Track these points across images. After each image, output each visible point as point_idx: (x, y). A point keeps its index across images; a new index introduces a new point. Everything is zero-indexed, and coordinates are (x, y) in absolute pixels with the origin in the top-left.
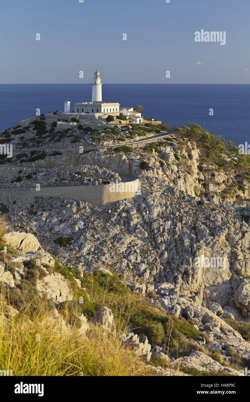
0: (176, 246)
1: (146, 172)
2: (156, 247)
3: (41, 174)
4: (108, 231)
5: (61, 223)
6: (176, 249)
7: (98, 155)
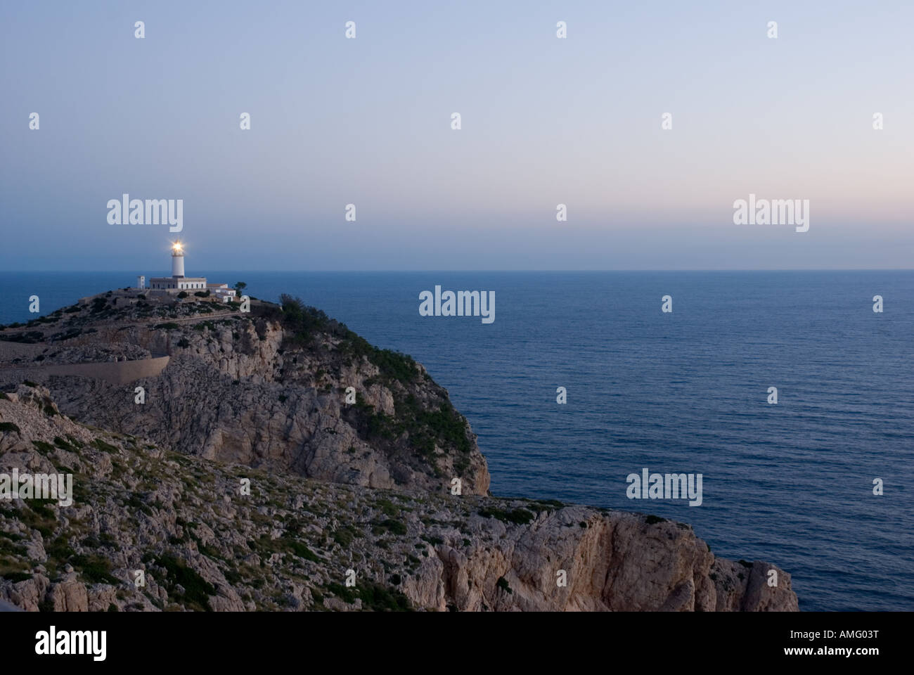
0: (191, 426)
1: (182, 350)
2: (169, 427)
3: (66, 352)
4: (118, 410)
5: (70, 402)
6: (191, 429)
7: (135, 332)
